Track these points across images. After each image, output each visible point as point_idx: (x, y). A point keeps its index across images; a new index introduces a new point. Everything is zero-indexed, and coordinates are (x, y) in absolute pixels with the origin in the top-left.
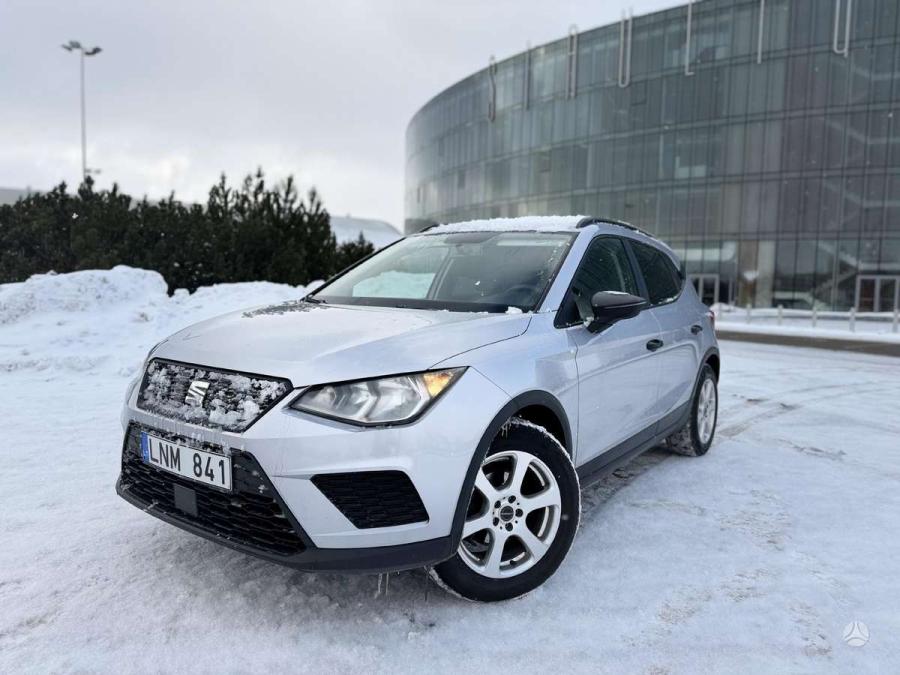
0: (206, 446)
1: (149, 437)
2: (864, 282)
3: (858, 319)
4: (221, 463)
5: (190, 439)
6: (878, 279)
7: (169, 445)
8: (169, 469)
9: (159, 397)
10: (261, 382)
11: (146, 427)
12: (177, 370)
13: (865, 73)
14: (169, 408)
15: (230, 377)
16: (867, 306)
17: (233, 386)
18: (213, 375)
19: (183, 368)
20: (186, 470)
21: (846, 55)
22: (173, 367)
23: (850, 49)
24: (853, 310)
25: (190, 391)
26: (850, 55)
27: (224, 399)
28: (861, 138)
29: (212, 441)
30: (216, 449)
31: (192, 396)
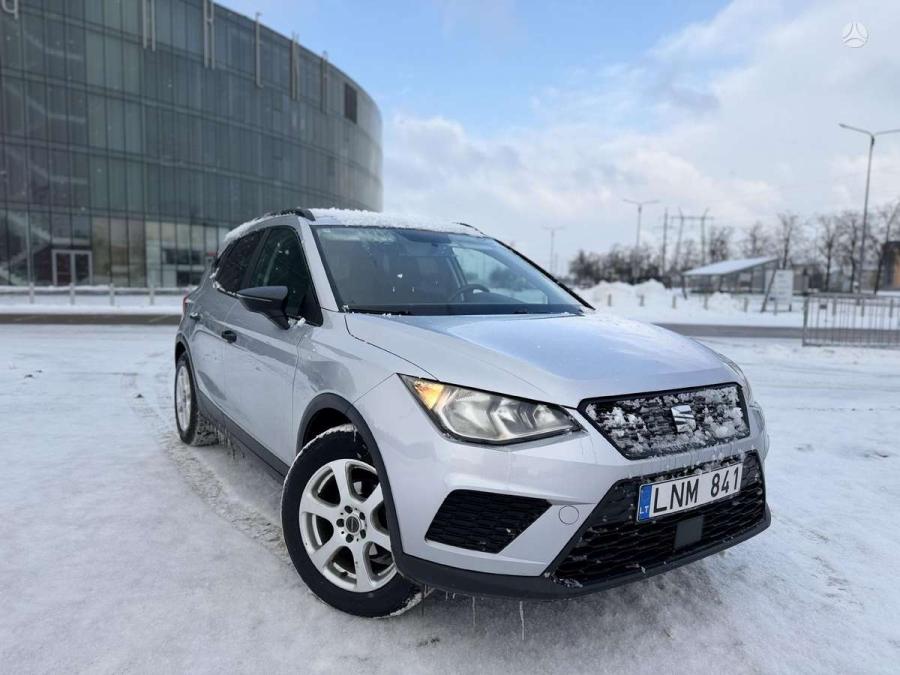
0: (727, 461)
1: (654, 488)
2: (59, 257)
3: (79, 293)
4: (736, 471)
5: (710, 463)
6: (73, 253)
7: (686, 481)
8: (684, 507)
9: (641, 439)
10: (724, 390)
11: (646, 477)
12: (636, 404)
13: (37, 43)
14: (661, 444)
15: (700, 394)
16: (64, 280)
17: (707, 401)
18: (683, 397)
19: (642, 400)
20: (704, 497)
21: (17, 16)
22: (628, 403)
23: (20, 12)
24: (72, 284)
25: (676, 419)
26: (21, 18)
27: (711, 414)
28: (41, 109)
29: (730, 455)
30: (736, 459)
31: (682, 423)
